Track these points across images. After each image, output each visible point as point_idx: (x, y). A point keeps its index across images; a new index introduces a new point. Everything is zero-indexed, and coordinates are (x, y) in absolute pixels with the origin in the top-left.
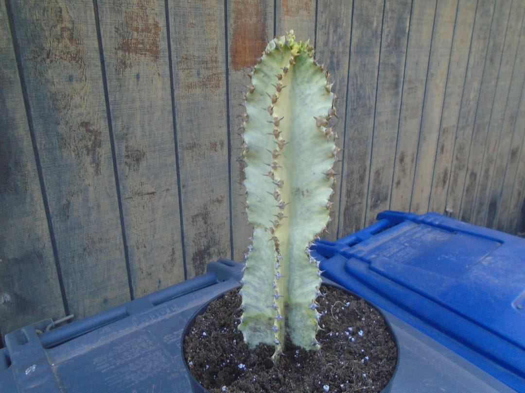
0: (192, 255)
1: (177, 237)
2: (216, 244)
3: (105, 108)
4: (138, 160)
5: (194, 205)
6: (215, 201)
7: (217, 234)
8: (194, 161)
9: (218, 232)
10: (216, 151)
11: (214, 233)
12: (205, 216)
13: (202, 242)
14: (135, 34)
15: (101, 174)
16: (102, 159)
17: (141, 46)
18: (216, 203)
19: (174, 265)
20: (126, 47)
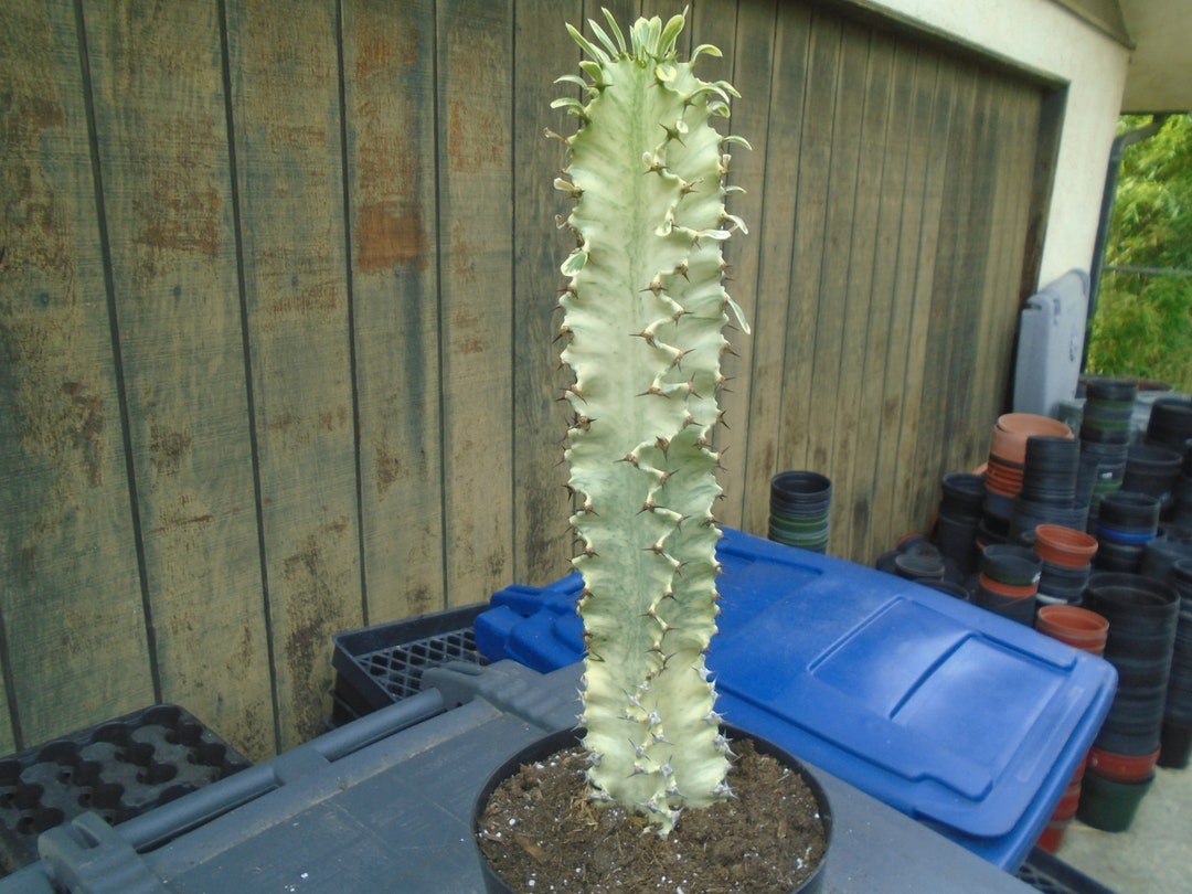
0: (286, 641)
1: (256, 605)
2: (334, 613)
3: (110, 354)
4: (176, 453)
5: (289, 537)
6: (331, 529)
7: (335, 595)
8: (289, 451)
9: (336, 590)
10: (330, 428)
11: (329, 593)
12: (311, 559)
13: (306, 612)
14: (173, 212)
15: (101, 485)
16: (105, 453)
17: (183, 234)
18: (334, 533)
19: (249, 662)
20: (154, 238)
